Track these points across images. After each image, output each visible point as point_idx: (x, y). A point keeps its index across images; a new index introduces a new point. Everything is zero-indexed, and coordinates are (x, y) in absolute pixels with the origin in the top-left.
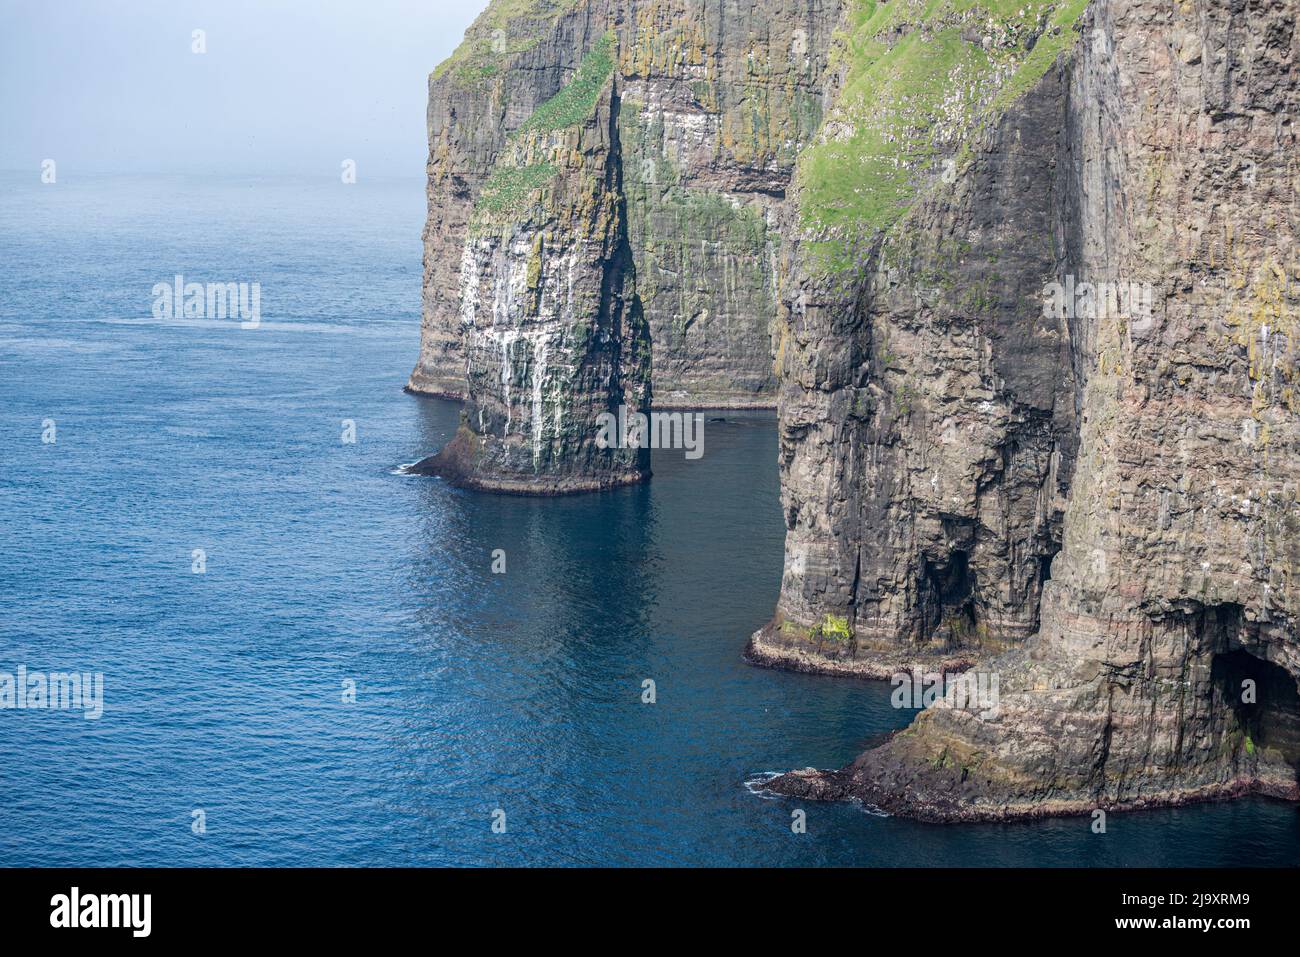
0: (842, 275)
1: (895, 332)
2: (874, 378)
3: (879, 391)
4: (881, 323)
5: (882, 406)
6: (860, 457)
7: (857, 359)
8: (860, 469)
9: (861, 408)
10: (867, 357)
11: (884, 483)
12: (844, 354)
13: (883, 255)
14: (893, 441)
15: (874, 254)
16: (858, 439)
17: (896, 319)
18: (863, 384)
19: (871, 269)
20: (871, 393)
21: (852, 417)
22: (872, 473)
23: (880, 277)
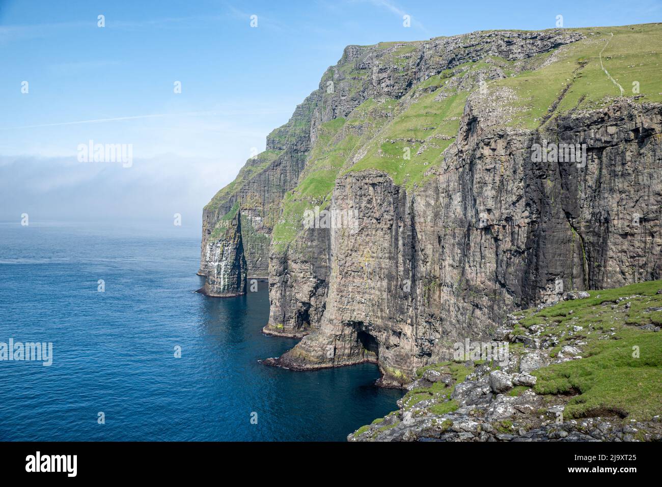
0: (281, 252)
1: (292, 263)
2: (288, 273)
3: (289, 276)
4: (290, 262)
5: (290, 279)
6: (285, 290)
7: (285, 269)
8: (285, 292)
9: (285, 280)
10: (287, 269)
11: (291, 295)
12: (282, 268)
13: (290, 247)
14: (292, 287)
15: (288, 247)
16: (285, 286)
17: (293, 261)
18: (286, 274)
19: (287, 250)
20: (287, 276)
21: (283, 281)
22: (288, 293)
23: (289, 252)
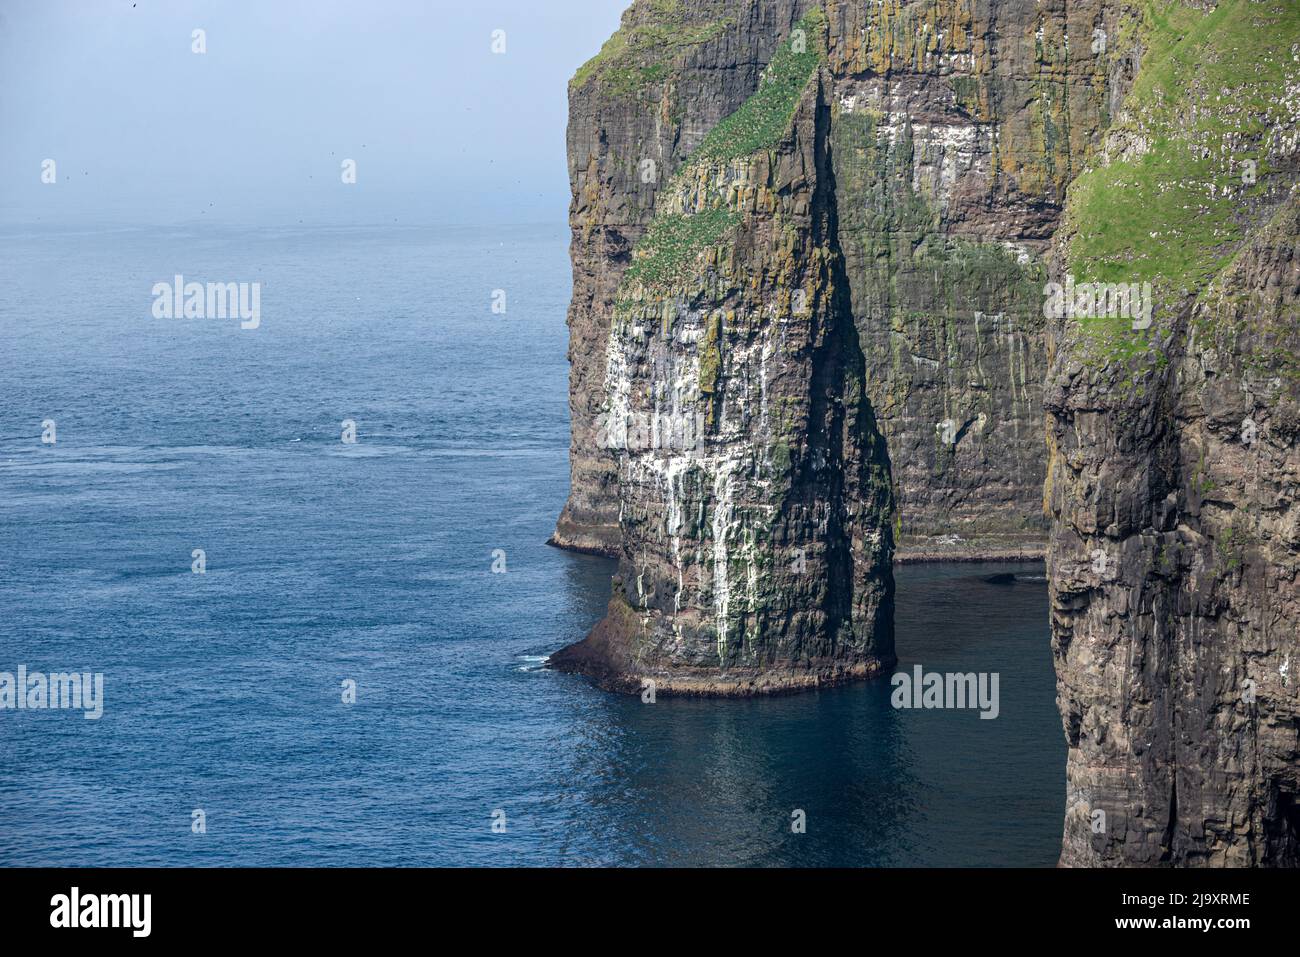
0: (1132, 364)
1: (1214, 446)
2: (1186, 517)
3: (1194, 535)
4: (1194, 434)
5: (1199, 559)
6: (1169, 636)
7: (1158, 488)
8: (1170, 653)
9: (1168, 562)
10: (1174, 486)
11: (1207, 674)
12: (1138, 482)
13: (1193, 331)
14: (1218, 610)
15: (1180, 330)
16: (1166, 609)
17: (1215, 427)
18: (1169, 526)
19: (1174, 352)
20: (1183, 539)
21: (1154, 576)
22: (1189, 659)
23: (1190, 363)
